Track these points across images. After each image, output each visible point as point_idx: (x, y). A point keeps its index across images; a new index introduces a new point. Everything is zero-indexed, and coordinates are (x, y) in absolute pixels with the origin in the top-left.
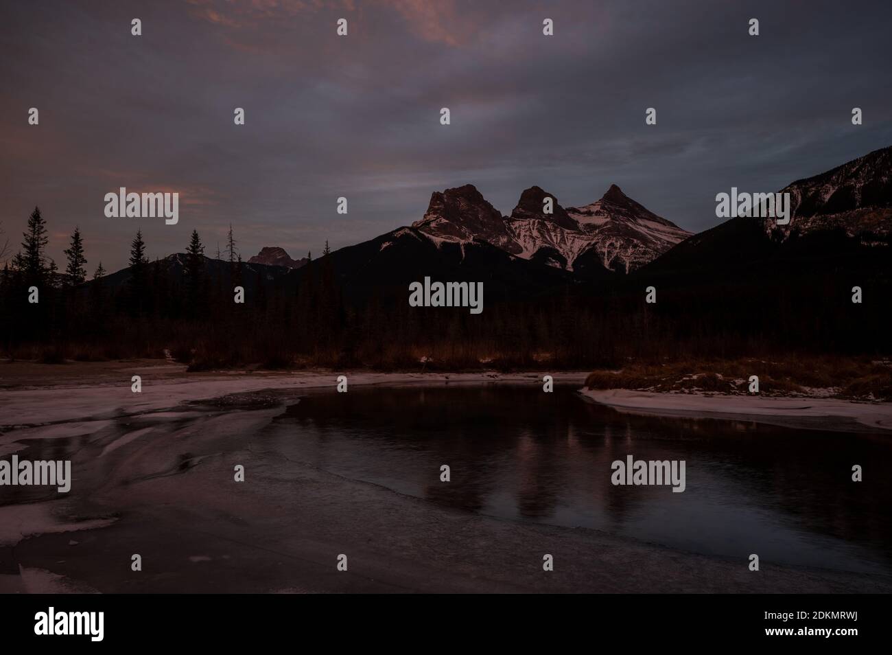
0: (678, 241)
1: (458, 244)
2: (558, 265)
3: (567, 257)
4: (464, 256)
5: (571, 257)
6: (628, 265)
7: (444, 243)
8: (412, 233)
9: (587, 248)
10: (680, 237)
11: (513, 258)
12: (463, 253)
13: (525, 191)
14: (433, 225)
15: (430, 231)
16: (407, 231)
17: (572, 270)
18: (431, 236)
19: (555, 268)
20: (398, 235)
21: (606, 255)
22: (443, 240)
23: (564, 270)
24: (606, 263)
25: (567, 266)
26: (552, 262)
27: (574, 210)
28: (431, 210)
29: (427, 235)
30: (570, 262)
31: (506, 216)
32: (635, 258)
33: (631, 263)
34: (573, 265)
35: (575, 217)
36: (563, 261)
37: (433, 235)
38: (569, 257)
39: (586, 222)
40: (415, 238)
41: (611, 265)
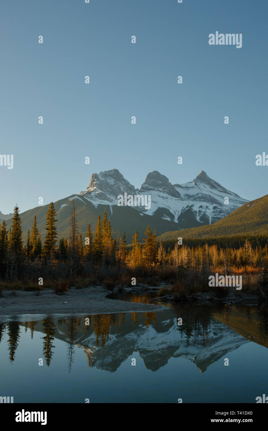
0: (240, 205)
1: (108, 206)
2: (169, 219)
3: (174, 214)
4: (112, 213)
5: (177, 214)
6: (210, 219)
7: (100, 205)
8: (80, 199)
9: (186, 209)
10: (241, 203)
11: (142, 215)
12: (112, 211)
13: (149, 174)
14: (93, 194)
15: (91, 198)
16: (77, 197)
17: (177, 222)
18: (91, 201)
19: (168, 221)
20: (71, 199)
21: (198, 213)
22: (99, 203)
23: (172, 222)
24: (198, 218)
25: (175, 220)
26: (166, 217)
27: (179, 186)
28: (92, 184)
29: (89, 200)
30: (176, 217)
31: (137, 189)
32: (215, 215)
33: (213, 218)
34: (178, 219)
35: (178, 189)
36: (172, 216)
37: (93, 200)
38: (176, 214)
39: (186, 193)
40: (82, 201)
41: (201, 219)
